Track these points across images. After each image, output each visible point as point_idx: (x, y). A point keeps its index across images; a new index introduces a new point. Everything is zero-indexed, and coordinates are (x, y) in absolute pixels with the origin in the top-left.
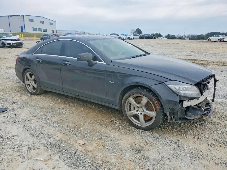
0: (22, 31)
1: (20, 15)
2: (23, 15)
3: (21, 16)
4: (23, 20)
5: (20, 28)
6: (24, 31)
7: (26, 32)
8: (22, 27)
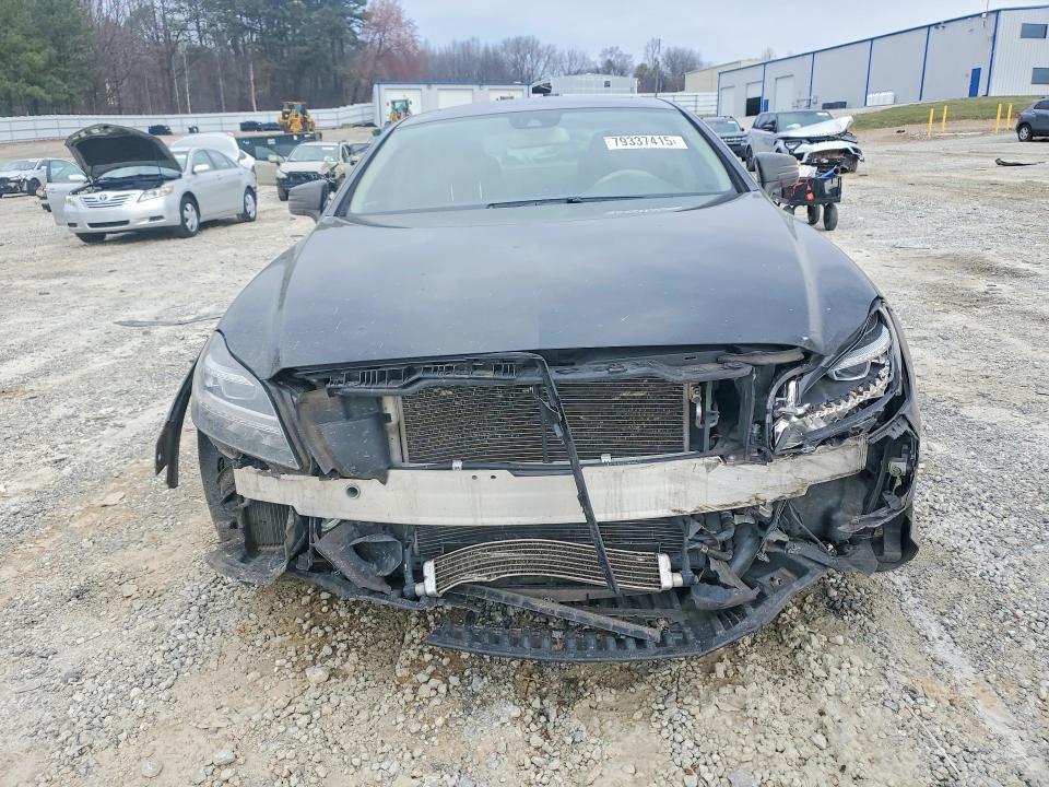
0: (973, 91)
1: (980, 15)
2: (998, 12)
3: (984, 15)
4: (991, 34)
5: (967, 75)
6: (982, 91)
7: (992, 93)
8: (976, 73)
